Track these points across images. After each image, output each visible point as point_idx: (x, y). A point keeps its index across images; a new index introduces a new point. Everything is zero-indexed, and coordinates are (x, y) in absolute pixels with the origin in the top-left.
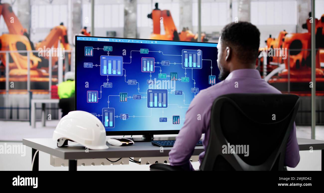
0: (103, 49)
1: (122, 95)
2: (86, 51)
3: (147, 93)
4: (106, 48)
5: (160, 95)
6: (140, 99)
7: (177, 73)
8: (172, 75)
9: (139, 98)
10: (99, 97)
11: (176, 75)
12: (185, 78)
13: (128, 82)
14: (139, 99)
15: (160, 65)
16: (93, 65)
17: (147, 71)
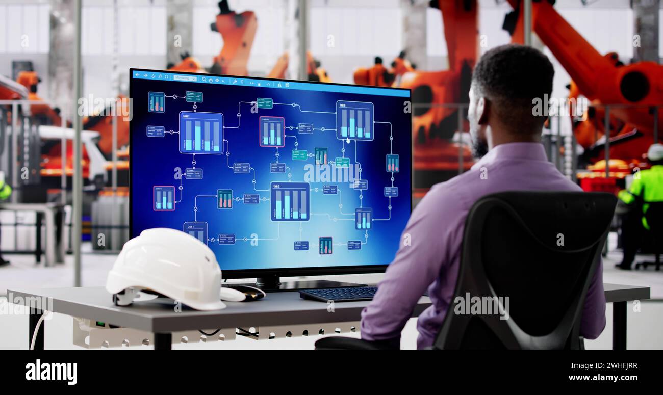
0: (185, 97)
1: (221, 195)
2: (151, 101)
3: (270, 190)
4: (190, 96)
5: (295, 193)
6: (258, 202)
7: (326, 149)
8: (318, 152)
9: (255, 200)
10: (177, 199)
11: (326, 152)
12: (343, 159)
13: (233, 168)
14: (255, 203)
15: (295, 132)
16: (165, 132)
17: (269, 144)
